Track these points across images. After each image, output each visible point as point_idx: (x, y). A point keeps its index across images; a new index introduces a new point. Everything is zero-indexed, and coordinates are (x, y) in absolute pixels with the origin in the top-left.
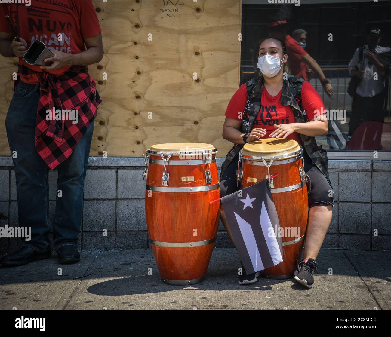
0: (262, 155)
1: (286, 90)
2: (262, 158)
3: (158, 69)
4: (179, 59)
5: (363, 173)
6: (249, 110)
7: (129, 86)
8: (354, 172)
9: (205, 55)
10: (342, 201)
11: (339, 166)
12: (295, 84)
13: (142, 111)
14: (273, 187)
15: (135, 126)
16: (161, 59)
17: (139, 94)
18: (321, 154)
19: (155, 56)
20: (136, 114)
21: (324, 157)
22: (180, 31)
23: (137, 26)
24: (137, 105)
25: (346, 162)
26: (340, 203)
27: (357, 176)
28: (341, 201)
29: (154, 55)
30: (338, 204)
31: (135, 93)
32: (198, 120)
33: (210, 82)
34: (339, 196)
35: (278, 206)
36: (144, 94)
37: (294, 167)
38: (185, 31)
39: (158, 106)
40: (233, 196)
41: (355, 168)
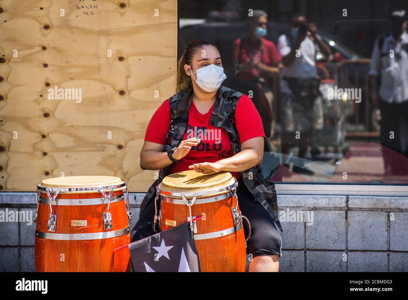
0: (183, 190)
1: (218, 107)
2: (183, 194)
3: (72, 79)
4: (99, 66)
5: (336, 212)
6: (173, 132)
7: (35, 101)
8: (325, 211)
9: (131, 60)
10: (309, 248)
11: (305, 204)
12: (230, 99)
13: (51, 133)
14: (197, 232)
15: (43, 151)
16: (75, 67)
17: (47, 111)
18: (265, 189)
19: (69, 63)
20: (44, 136)
21: (270, 191)
22: (100, 32)
23: (46, 27)
24: (45, 125)
25: (314, 198)
26: (308, 252)
27: (328, 217)
28: (308, 250)
29: (67, 62)
30: (305, 252)
31: (42, 110)
32: (122, 143)
33: (138, 94)
34: (305, 242)
35: (203, 257)
36: (54, 111)
37: (224, 206)
38: (106, 31)
39: (72, 126)
40: (144, 242)
41: (326, 206)
